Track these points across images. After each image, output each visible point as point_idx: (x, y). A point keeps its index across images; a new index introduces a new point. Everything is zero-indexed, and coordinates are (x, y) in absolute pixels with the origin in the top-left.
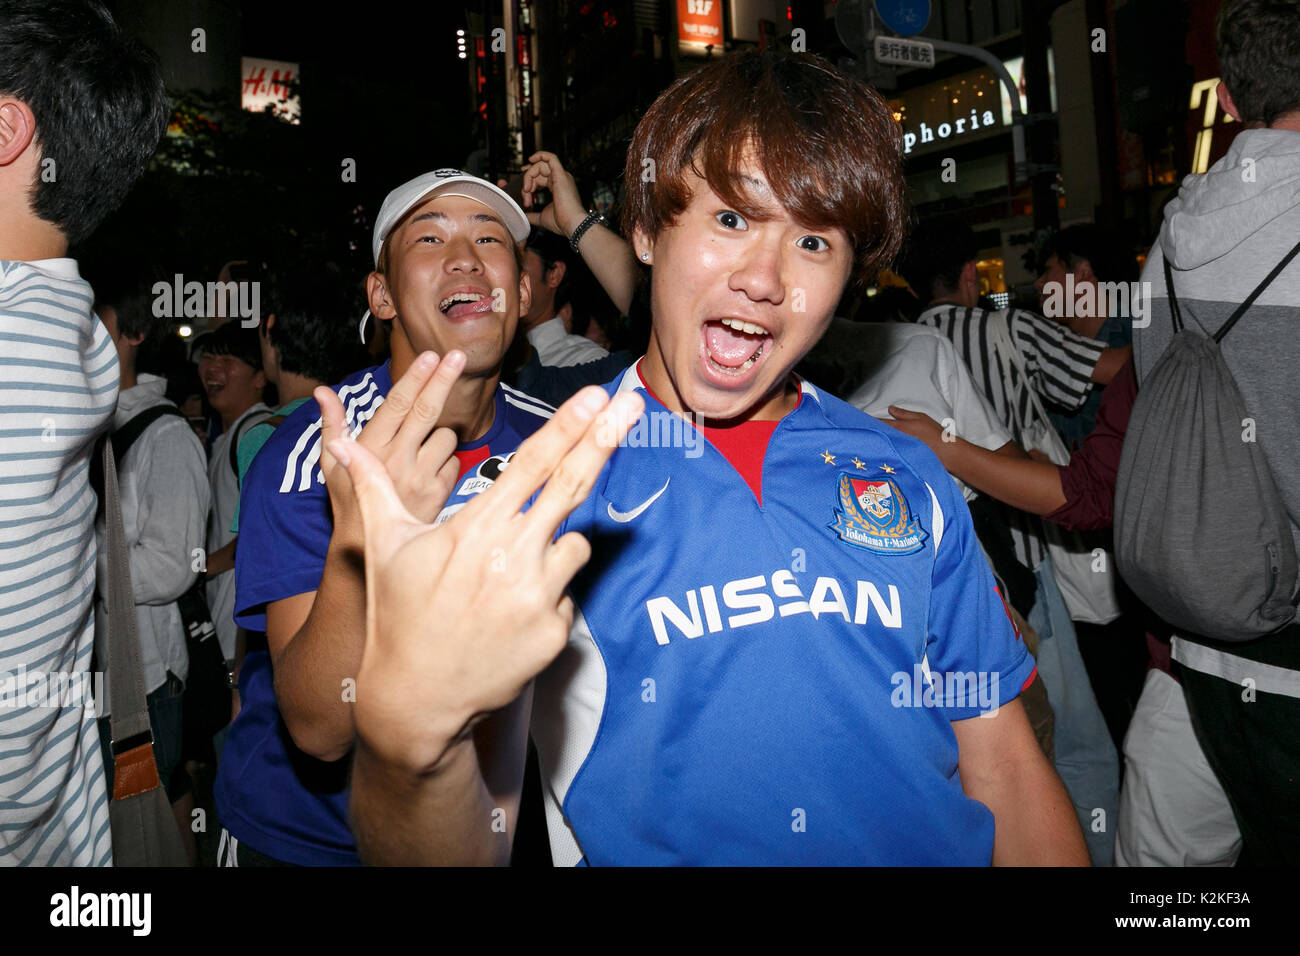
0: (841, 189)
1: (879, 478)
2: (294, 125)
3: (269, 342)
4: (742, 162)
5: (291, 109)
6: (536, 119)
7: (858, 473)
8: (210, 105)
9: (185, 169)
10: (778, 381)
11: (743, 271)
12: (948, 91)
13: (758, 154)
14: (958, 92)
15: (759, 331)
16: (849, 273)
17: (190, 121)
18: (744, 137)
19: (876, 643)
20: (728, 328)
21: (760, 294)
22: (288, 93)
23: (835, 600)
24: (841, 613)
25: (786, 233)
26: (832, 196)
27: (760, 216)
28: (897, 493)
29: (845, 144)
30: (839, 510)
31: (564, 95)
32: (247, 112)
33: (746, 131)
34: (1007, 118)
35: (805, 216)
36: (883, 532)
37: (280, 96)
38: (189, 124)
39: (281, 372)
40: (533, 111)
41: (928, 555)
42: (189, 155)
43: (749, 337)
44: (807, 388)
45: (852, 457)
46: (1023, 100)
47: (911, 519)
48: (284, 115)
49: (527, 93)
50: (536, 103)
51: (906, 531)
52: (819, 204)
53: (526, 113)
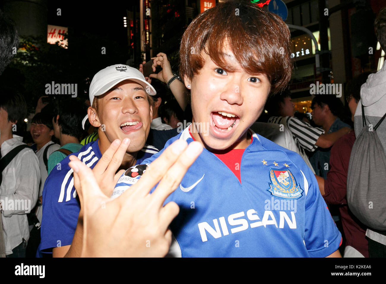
0: (263, 57)
1: (284, 169)
2: (66, 49)
3: (58, 124)
4: (224, 48)
5: (65, 43)
6: (151, 48)
7: (276, 168)
8: (36, 41)
9: (27, 64)
10: (243, 134)
11: (226, 92)
12: (294, 42)
13: (230, 44)
14: (297, 42)
15: (234, 116)
16: (269, 90)
17: (29, 47)
18: (224, 37)
19: (287, 236)
20: (221, 115)
21: (233, 101)
22: (64, 38)
23: (272, 220)
24: (274, 224)
25: (243, 76)
26: (259, 60)
27: (232, 71)
28: (291, 175)
29: (265, 38)
30: (270, 183)
31: (160, 40)
32: (49, 44)
33: (225, 35)
34: (314, 52)
35: (250, 69)
36: (287, 191)
37: (61, 39)
38: (28, 48)
39: (61, 134)
40: (149, 46)
41: (303, 199)
42: (28, 59)
43: (229, 118)
44: (255, 135)
45: (273, 161)
46: (319, 46)
47: (297, 185)
48: (62, 45)
49: (148, 39)
50: (151, 43)
51: (296, 190)
52: (255, 64)
53: (147, 47)
